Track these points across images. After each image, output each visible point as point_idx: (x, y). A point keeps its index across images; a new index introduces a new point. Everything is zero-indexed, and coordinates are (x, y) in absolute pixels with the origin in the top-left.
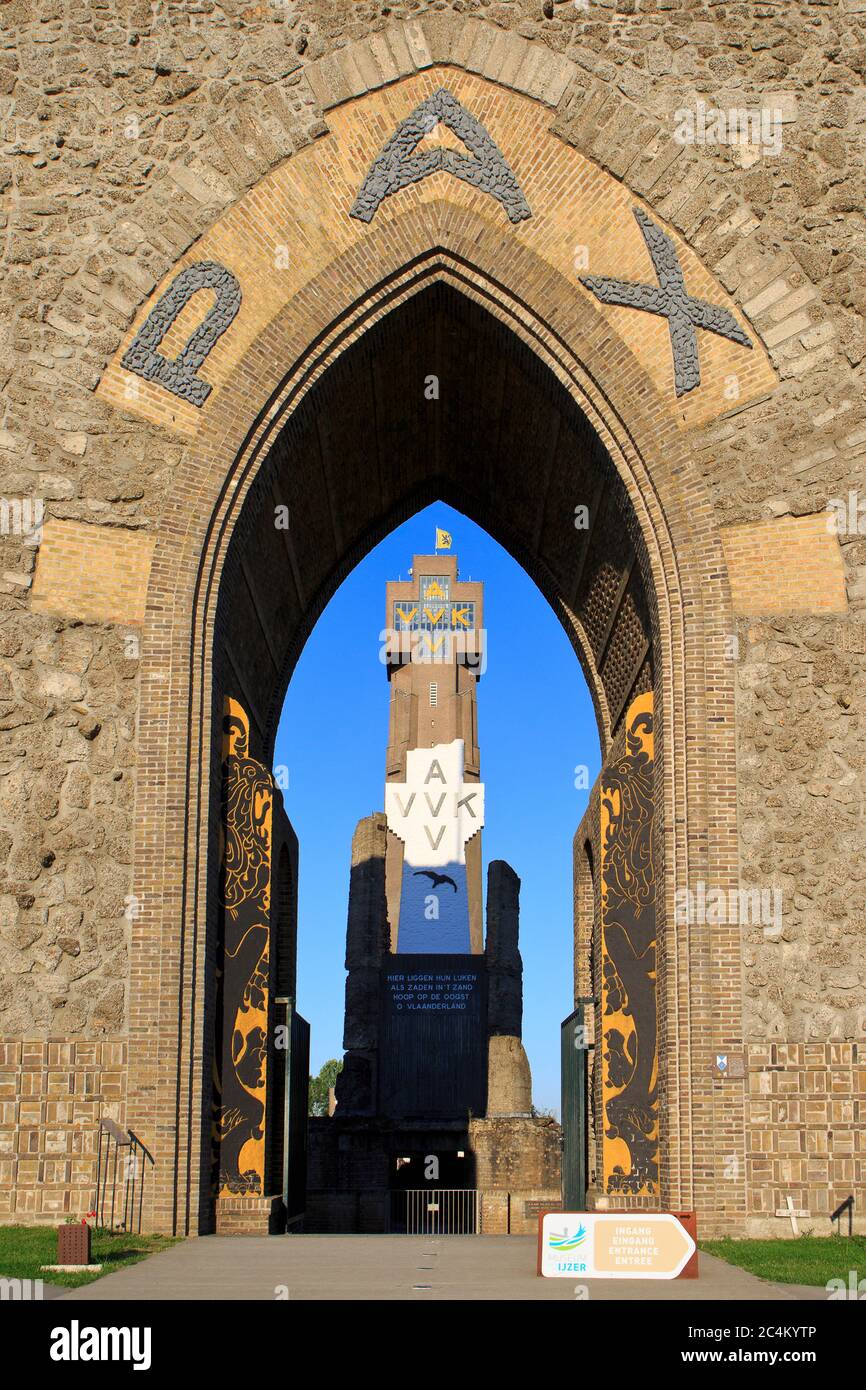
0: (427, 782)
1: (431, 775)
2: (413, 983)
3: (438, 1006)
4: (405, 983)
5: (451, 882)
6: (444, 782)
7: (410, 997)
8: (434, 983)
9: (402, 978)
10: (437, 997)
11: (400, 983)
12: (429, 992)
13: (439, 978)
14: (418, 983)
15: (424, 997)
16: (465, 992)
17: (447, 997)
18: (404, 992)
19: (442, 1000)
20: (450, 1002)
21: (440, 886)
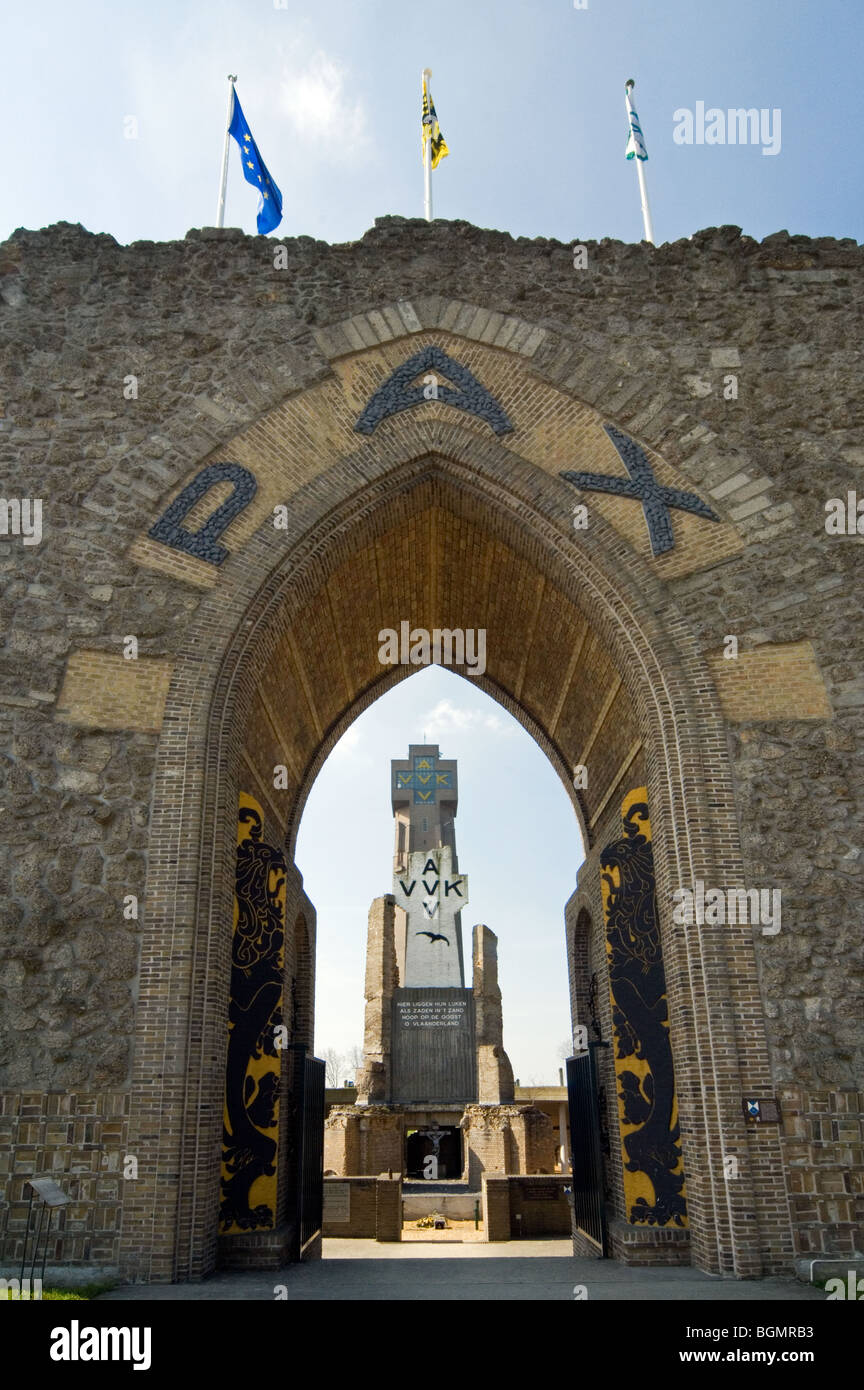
0: (424, 873)
1: (427, 869)
2: (417, 1008)
3: (437, 1024)
4: (412, 1008)
5: (445, 939)
6: (437, 873)
7: (416, 1017)
8: (434, 1007)
9: (408, 1004)
10: (436, 1017)
11: (407, 1008)
12: (430, 1014)
13: (437, 1004)
14: (421, 1008)
15: (426, 1017)
16: (458, 1013)
17: (444, 1017)
18: (410, 1014)
19: (440, 1020)
20: (447, 1021)
21: (437, 942)
